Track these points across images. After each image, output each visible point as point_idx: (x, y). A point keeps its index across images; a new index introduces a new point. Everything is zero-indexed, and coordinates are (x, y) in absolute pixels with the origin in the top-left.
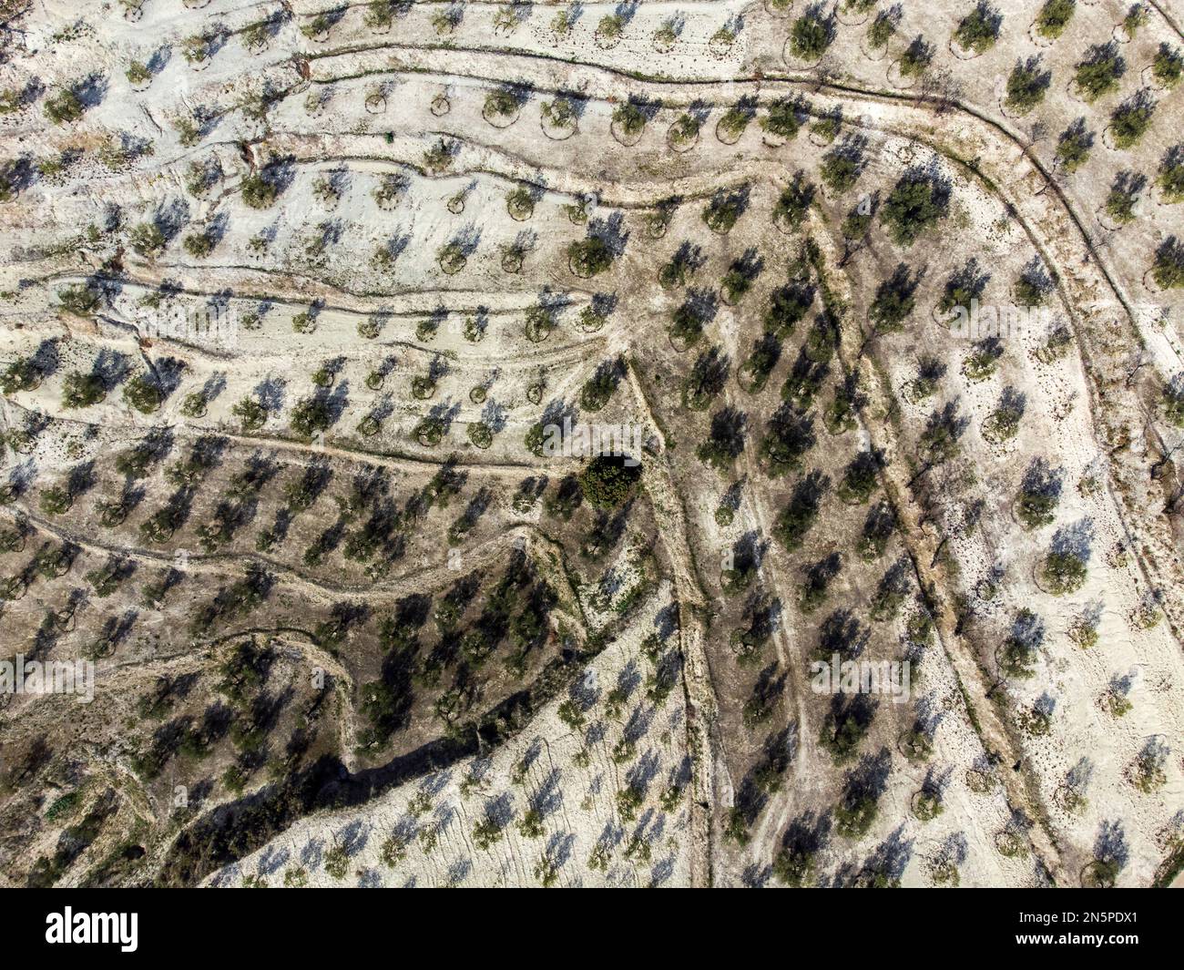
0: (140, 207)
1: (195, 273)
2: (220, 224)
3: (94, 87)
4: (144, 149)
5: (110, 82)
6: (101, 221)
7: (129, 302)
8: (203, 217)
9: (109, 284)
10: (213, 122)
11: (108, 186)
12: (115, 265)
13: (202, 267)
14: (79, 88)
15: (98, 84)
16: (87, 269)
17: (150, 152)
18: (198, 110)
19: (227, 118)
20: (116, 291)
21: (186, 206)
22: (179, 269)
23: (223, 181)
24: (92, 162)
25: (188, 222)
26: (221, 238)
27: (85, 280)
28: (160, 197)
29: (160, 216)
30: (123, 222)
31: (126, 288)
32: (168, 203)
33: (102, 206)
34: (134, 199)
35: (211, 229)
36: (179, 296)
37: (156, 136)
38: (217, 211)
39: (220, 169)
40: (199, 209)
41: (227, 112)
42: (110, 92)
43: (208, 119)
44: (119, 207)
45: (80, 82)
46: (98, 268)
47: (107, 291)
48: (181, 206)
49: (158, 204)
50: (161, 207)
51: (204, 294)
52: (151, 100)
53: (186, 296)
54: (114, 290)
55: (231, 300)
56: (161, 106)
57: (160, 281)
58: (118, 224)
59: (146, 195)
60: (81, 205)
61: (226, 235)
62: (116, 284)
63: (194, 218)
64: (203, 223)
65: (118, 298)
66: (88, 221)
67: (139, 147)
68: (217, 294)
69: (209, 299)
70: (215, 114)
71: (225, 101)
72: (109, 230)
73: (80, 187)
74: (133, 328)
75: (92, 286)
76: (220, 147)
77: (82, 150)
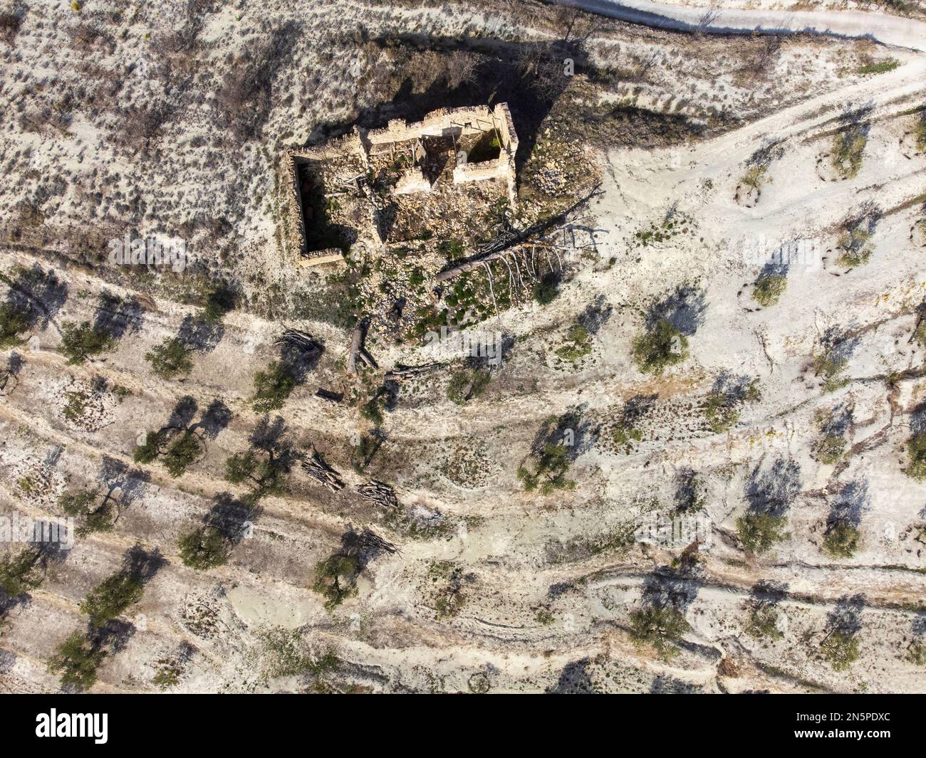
0: (726, 472)
1: (819, 576)
2: (854, 499)
3: (685, 306)
4: (746, 392)
5: (707, 299)
6: (667, 494)
7: (708, 613)
8: (821, 485)
9: (678, 587)
10: (844, 346)
11: (693, 448)
12: (689, 558)
13: (832, 567)
14: (661, 308)
15: (690, 300)
16: (645, 565)
17: (755, 396)
18: (828, 332)
19: (866, 339)
20: (687, 597)
21: (795, 469)
22: (795, 569)
23: (852, 432)
24: (669, 414)
25: (796, 494)
26: (858, 521)
27: (641, 581)
28: (757, 457)
29: (755, 486)
30: (701, 496)
31: (703, 593)
32: (767, 466)
33: (671, 473)
34: (717, 460)
35: (839, 507)
36: (783, 604)
37: (764, 372)
38: (845, 477)
39: (849, 415)
40: (817, 475)
41: (866, 330)
42: (709, 314)
43: (838, 342)
44: (694, 473)
45: (663, 299)
46: (660, 564)
47: (674, 596)
48: (787, 469)
49: (752, 467)
50: (756, 471)
51: (822, 601)
52: (771, 323)
53: (794, 604)
54: (684, 595)
55: (866, 610)
56: (786, 331)
57: (755, 581)
58: (693, 499)
59: (737, 456)
60: (646, 476)
61: (865, 517)
62: (688, 586)
63: (807, 487)
64: (822, 496)
65: (691, 607)
66: (649, 495)
67: (738, 389)
68: (842, 601)
69: (831, 608)
70: (849, 334)
71: (865, 315)
72: (681, 509)
73: (655, 453)
74: (715, 653)
75: (650, 590)
76: (861, 386)
77: (655, 397)
